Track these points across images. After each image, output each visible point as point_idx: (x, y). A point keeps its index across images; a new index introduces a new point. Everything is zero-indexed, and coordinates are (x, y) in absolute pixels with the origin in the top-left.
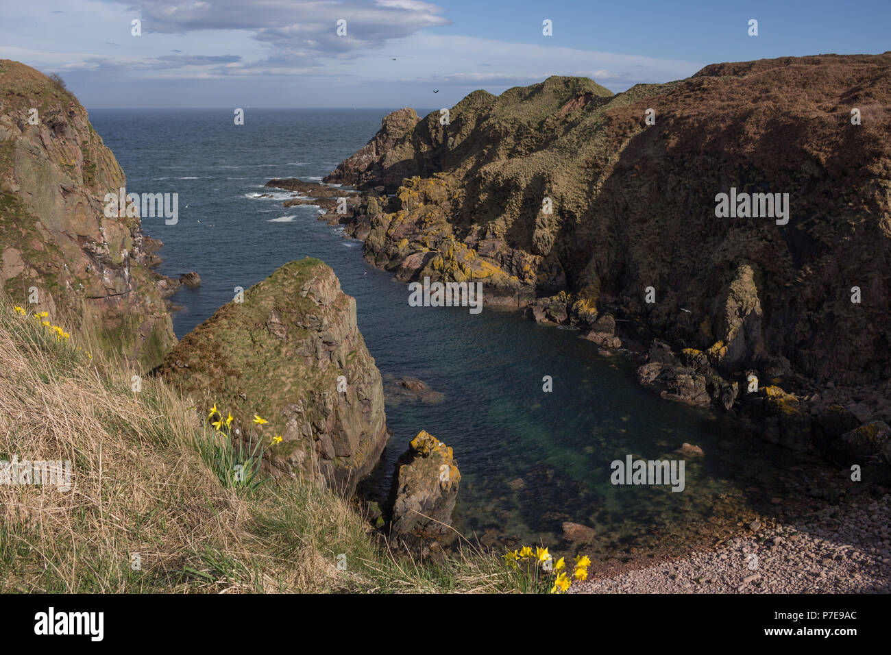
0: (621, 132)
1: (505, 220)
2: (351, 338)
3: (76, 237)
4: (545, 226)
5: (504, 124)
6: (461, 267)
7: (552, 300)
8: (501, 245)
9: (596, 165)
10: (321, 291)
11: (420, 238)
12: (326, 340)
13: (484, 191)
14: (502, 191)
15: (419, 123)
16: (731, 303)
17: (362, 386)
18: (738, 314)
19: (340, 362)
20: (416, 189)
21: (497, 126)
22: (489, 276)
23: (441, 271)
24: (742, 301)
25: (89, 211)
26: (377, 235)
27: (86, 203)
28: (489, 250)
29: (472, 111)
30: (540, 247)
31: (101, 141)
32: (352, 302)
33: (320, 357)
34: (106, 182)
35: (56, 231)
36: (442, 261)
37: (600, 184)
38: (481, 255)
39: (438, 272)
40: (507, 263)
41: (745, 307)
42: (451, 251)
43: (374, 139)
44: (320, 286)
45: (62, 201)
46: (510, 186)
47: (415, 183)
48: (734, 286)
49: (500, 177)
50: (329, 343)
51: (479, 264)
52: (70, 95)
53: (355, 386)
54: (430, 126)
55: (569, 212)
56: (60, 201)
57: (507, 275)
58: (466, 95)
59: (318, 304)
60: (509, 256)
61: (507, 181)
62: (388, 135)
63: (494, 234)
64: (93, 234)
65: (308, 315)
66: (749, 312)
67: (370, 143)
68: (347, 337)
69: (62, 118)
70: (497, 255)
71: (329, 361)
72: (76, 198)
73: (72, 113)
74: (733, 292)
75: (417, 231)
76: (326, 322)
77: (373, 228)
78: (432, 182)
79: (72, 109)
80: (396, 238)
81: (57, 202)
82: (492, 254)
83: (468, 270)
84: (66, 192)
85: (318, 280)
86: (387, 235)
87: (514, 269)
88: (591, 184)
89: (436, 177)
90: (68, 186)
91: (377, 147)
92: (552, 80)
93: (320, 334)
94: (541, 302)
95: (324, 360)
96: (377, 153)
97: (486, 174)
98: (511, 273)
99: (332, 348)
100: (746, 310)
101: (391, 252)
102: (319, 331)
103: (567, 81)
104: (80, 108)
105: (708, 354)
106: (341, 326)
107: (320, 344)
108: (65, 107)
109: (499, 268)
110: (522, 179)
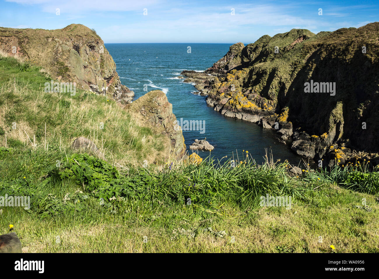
0: (307, 51)
1: (260, 86)
2: (169, 118)
3: (87, 82)
4: (273, 88)
5: (270, 49)
6: (239, 104)
7: (271, 117)
8: (257, 96)
9: (296, 65)
10: (159, 100)
11: (229, 92)
12: (159, 117)
13: (255, 75)
14: (261, 74)
15: (243, 49)
16: (331, 118)
17: (172, 134)
18: (334, 122)
19: (164, 125)
20: (234, 75)
21: (268, 49)
22: (250, 107)
23: (232, 105)
24: (336, 117)
25: (92, 73)
26: (213, 91)
27: (91, 71)
28: (252, 97)
29: (262, 43)
30: (271, 97)
31: (108, 52)
32: (171, 105)
33: (157, 122)
34: (108, 67)
35: (81, 80)
36: (233, 101)
37: (296, 72)
38: (248, 99)
39: (231, 105)
40: (259, 103)
41: (336, 119)
42: (237, 97)
43: (226, 55)
44: (159, 99)
45: (84, 70)
46: (264, 72)
47: (234, 72)
48: (334, 111)
49: (260, 69)
50: (160, 118)
51: (247, 103)
52: (98, 36)
53: (170, 134)
54: (247, 50)
55: (283, 83)
56: (83, 70)
57: (257, 107)
58: (261, 37)
59: (158, 105)
60: (259, 100)
61: (263, 71)
62: (231, 53)
63: (255, 91)
64: (93, 81)
65: (154, 108)
66: (338, 121)
67: (225, 56)
68: (168, 117)
69: (93, 44)
70: (255, 99)
71: (160, 124)
72: (88, 69)
73: (98, 42)
74: (333, 114)
75: (229, 90)
76: (159, 111)
77: (213, 89)
78: (241, 72)
79: (98, 41)
80: (221, 93)
81: (82, 71)
82: (253, 99)
83: (242, 105)
84: (85, 67)
85: (158, 97)
86: (217, 91)
87: (260, 105)
88: (293, 71)
89: (243, 70)
90: (86, 65)
91: (227, 58)
92: (293, 31)
93: (158, 115)
94: (266, 117)
95: (158, 124)
96: (227, 61)
97: (256, 68)
98: (259, 106)
99: (162, 120)
100: (337, 121)
101: (217, 98)
102: (157, 114)
103: (298, 31)
104: (102, 42)
105: (320, 138)
106: (165, 113)
107: (157, 118)
108: (95, 40)
109: (254, 104)
110: (268, 70)
